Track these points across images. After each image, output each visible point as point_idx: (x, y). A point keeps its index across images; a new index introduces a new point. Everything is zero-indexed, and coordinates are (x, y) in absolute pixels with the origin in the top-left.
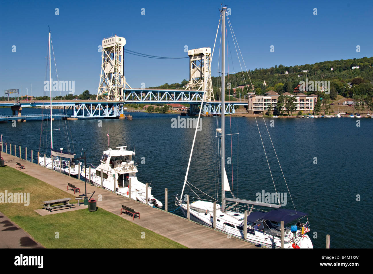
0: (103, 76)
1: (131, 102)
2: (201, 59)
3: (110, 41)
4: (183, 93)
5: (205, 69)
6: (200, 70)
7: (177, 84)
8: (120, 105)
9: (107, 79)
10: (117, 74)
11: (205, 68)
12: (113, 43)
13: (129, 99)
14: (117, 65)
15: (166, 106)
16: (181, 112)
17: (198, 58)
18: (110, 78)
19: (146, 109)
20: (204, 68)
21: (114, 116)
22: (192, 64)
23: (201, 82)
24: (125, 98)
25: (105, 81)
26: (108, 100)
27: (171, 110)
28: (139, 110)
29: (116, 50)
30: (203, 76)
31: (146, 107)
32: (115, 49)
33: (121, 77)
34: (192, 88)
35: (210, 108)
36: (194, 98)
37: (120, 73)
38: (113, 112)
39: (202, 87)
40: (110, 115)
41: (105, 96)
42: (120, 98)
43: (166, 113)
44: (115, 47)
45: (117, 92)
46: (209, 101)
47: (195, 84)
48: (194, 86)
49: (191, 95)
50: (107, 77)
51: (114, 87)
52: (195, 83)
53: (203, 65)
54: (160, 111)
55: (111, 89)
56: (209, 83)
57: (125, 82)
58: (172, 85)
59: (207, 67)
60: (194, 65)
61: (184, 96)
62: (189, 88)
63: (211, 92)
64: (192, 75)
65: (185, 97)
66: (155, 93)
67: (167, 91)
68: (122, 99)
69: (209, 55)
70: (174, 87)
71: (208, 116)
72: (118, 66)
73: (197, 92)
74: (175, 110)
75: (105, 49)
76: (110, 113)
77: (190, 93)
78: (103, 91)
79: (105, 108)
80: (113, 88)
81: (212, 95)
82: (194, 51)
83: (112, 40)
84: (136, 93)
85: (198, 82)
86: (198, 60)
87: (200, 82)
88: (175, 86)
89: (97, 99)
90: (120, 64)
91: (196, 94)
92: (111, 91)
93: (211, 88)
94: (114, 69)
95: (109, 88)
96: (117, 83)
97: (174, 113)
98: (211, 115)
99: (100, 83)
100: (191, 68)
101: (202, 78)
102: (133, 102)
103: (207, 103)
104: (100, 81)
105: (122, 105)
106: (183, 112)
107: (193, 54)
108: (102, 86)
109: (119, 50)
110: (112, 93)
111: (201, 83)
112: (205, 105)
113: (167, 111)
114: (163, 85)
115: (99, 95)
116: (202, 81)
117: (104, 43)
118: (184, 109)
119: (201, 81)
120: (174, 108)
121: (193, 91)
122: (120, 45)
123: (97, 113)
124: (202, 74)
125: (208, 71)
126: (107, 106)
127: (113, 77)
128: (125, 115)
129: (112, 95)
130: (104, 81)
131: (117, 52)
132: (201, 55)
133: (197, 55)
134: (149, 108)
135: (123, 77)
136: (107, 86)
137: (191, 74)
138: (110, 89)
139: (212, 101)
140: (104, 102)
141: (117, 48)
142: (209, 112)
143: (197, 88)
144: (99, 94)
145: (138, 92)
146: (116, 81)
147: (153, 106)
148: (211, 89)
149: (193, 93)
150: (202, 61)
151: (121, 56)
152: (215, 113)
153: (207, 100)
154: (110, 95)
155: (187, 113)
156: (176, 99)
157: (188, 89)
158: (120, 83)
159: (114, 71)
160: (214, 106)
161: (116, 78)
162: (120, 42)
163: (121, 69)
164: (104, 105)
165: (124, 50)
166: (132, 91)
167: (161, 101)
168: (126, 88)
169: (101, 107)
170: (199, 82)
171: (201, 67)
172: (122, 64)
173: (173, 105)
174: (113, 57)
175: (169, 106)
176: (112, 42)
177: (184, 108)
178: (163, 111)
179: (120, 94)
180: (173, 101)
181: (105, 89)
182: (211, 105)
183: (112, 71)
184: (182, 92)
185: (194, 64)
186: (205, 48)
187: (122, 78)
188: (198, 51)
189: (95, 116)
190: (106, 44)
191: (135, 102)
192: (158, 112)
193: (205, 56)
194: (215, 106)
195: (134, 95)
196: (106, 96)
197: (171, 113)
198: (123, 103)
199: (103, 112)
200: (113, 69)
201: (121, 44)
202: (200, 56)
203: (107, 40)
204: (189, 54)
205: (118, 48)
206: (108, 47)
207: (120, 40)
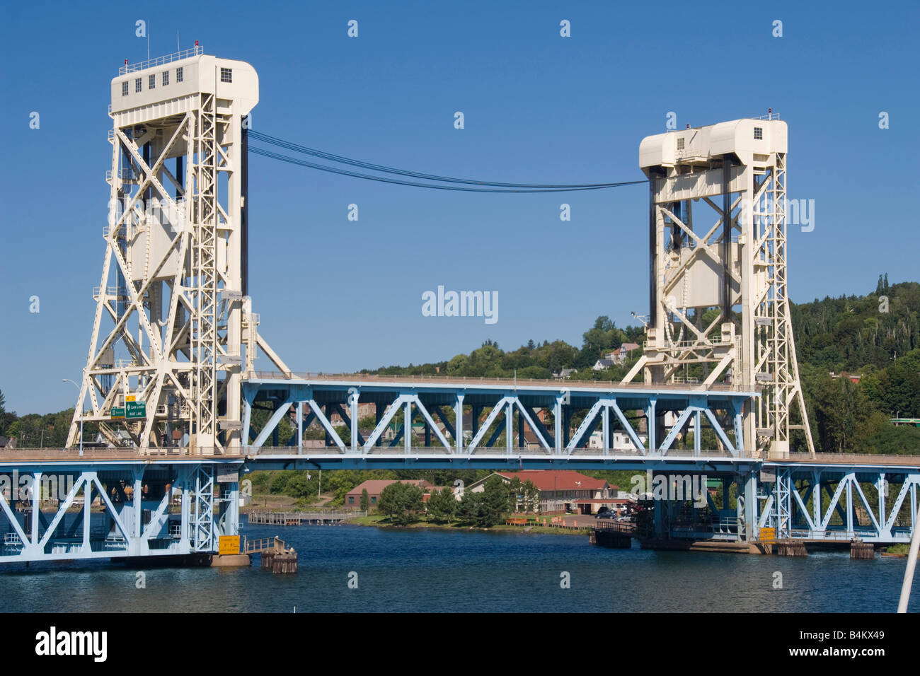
0: (115, 298)
1: (287, 463)
2: (726, 193)
3: (159, 80)
4: (612, 403)
5: (752, 254)
6: (717, 259)
7: (557, 344)
8: (222, 479)
9: (138, 315)
10: (201, 288)
11: (752, 248)
12: (182, 98)
13: (274, 440)
14: (207, 232)
15: (494, 486)
16: (593, 523)
17: (703, 187)
18: (156, 313)
19: (364, 507)
20: (741, 247)
21: (181, 548)
22: (666, 224)
23: (727, 333)
24: (253, 436)
25: (127, 331)
26: (146, 451)
27: (531, 508)
28: (320, 510)
29: (201, 138)
30: (734, 296)
31: (369, 492)
32: (191, 130)
33: (229, 305)
34: (667, 371)
35: (785, 503)
36: (680, 437)
37: (219, 278)
38: (173, 524)
39: (728, 367)
40: (153, 544)
41: (125, 418)
42: (222, 438)
43: (497, 528)
44: (193, 118)
45: (200, 398)
46: (780, 457)
47: (684, 350)
48: (676, 363)
49: (660, 414)
50: (139, 305)
51: (185, 366)
52: (685, 338)
53: (740, 228)
54: (457, 515)
55: (167, 377)
56: (776, 339)
57: (252, 335)
58: (524, 351)
59: (760, 242)
60: (676, 229)
61: (615, 426)
62: (646, 370)
63: (789, 398)
64: (667, 293)
65: (624, 431)
66: (436, 402)
67: (511, 392)
68: (235, 442)
69: (772, 162)
70: (535, 368)
71: (775, 552)
72: (214, 235)
73: (699, 397)
74: (555, 513)
75: (126, 130)
76: (153, 529)
77: (653, 403)
78: (111, 394)
79: (122, 500)
80: (174, 371)
81: (795, 417)
82: (681, 144)
83: (173, 77)
84: (320, 406)
85: (702, 337)
86: (707, 199)
87: (716, 332)
88: (543, 357)
89: (70, 442)
90: (221, 226)
91: (690, 409)
92: (164, 390)
93: (790, 371)
94: (188, 252)
95: (152, 371)
96: (200, 340)
97: (546, 529)
98: (794, 546)
99: (94, 340)
100: (660, 249)
101: (729, 313)
102: (301, 461)
103: (768, 470)
104: (97, 327)
105: (233, 477)
106: (604, 524)
107: (669, 158)
108: (106, 360)
109: (220, 139)
110: (170, 406)
111: (724, 338)
112: (754, 481)
113: (503, 516)
114: (469, 354)
115: (88, 418)
116: (732, 327)
117: (125, 92)
118: (609, 505)
119: (724, 328)
120: (544, 496)
121: (674, 389)
122: (221, 110)
123: (68, 533)
124: (728, 283)
125: (766, 263)
126: (137, 488)
127: (180, 304)
128: (250, 540)
129: (170, 416)
130: (121, 331)
131: (207, 151)
132: (727, 164)
133: (700, 168)
134: (389, 495)
135: (239, 305)
136: (140, 362)
137: (661, 285)
138: (161, 379)
139: (796, 457)
140: (113, 458)
141: (207, 124)
142: (782, 526)
143: (698, 372)
144: (84, 414)
145: (333, 400)
146: (200, 328)
147: (411, 482)
148: (788, 376)
149: (676, 404)
150: (727, 202)
151: (230, 173)
152: (817, 532)
153: (767, 447)
154: (156, 419)
155: (635, 534)
156: (566, 441)
157: (639, 379)
158: (224, 341)
159: (187, 265)
160: (811, 488)
161: (198, 314)
162: (223, 91)
163: (227, 256)
164: (115, 480)
165: (251, 142)
166: (293, 391)
167: (475, 452)
168: (260, 375)
169: (95, 492)
170: (709, 336)
171: (726, 239)
172: (234, 222)
173: (542, 479)
174: (180, 179)
175: (516, 483)
176: (175, 89)
177: (607, 496)
178: (481, 514)
179: (222, 408)
180: (545, 452)
181: (126, 380)
182: (794, 480)
183: (175, 268)
184: (607, 395)
185: (680, 223)
186: (748, 125)
187: (236, 312)
188: (706, 142)
189: (59, 554)
190: (134, 99)
191: (312, 461)
192: (449, 526)
193: (749, 173)
194: (817, 488)
195: (310, 417)
196: (131, 423)
197: (528, 529)
198: (239, 469)
199: (112, 524)
200: (179, 257)
201: (228, 103)
202: (719, 173)
203: (144, 74)
204: (646, 161)
205: (213, 125)
206: (148, 119)
207: (226, 75)
